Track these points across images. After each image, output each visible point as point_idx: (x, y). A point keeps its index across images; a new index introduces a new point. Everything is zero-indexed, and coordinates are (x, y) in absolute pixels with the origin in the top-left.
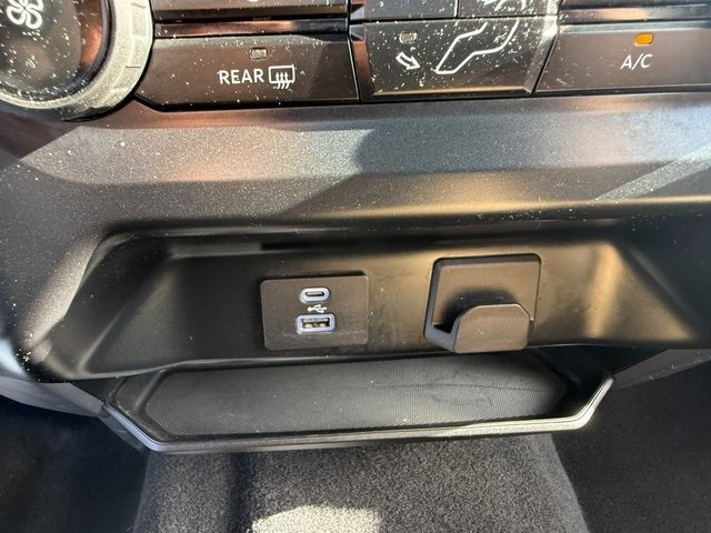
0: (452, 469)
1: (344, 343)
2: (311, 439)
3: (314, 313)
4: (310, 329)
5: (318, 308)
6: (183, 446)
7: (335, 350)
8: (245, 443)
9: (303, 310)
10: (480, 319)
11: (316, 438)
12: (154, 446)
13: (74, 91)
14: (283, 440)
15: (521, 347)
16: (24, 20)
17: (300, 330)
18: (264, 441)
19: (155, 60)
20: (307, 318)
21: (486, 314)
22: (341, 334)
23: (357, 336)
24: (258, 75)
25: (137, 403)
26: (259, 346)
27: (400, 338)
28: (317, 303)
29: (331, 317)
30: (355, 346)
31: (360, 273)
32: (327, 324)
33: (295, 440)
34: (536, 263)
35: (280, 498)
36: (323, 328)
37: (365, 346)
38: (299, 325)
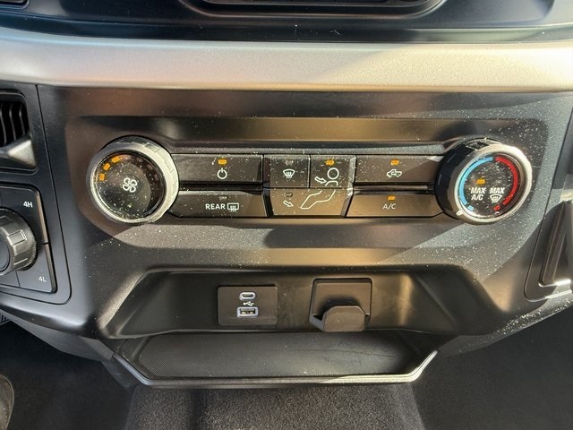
0: (339, 408)
1: (263, 323)
2: (244, 381)
3: (247, 306)
4: (244, 315)
5: (249, 303)
6: (164, 383)
7: (258, 327)
8: (203, 382)
9: (241, 304)
10: (337, 314)
11: (248, 381)
12: (145, 382)
13: (145, 217)
14: (226, 382)
15: (361, 330)
16: (129, 189)
17: (239, 315)
18: (214, 382)
19: (179, 200)
20: (243, 308)
21: (341, 311)
22: (262, 318)
23: (271, 320)
24: (223, 206)
25: (134, 354)
26: (215, 323)
27: (295, 321)
28: (249, 300)
29: (256, 308)
30: (269, 326)
31: (273, 285)
32: (254, 312)
33: (234, 382)
34: (369, 284)
35: (223, 423)
36: (251, 314)
37: (275, 325)
38: (239, 312)
